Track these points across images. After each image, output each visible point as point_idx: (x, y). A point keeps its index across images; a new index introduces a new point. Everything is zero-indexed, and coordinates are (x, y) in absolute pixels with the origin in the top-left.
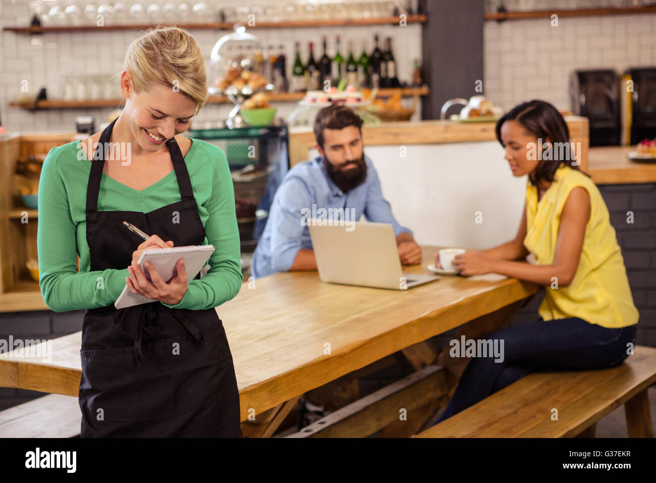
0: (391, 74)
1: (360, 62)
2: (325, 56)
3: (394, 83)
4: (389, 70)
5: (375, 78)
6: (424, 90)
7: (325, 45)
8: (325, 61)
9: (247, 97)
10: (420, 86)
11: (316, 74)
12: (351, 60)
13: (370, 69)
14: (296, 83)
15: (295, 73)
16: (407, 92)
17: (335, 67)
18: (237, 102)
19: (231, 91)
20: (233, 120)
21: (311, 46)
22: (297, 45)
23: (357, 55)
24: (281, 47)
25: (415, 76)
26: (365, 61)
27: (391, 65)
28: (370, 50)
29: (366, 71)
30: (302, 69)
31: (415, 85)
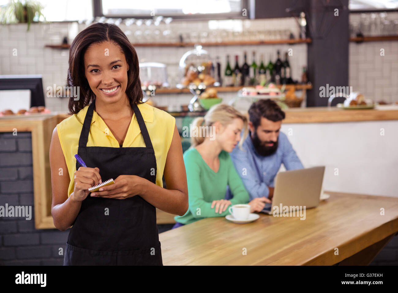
0: (288, 76)
1: (268, 68)
2: (246, 64)
3: (290, 81)
4: (287, 73)
5: (277, 78)
6: (309, 86)
7: (245, 57)
8: (245, 68)
9: (202, 91)
10: (306, 83)
11: (239, 75)
12: (262, 66)
13: (274, 72)
14: (227, 80)
15: (226, 74)
16: (298, 87)
17: (252, 71)
18: (195, 93)
19: (192, 87)
20: (193, 106)
21: (237, 57)
22: (228, 57)
23: (266, 63)
24: (218, 58)
25: (303, 77)
26: (271, 67)
27: (288, 70)
28: (274, 59)
29: (271, 74)
30: (230, 72)
31: (303, 83)
